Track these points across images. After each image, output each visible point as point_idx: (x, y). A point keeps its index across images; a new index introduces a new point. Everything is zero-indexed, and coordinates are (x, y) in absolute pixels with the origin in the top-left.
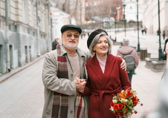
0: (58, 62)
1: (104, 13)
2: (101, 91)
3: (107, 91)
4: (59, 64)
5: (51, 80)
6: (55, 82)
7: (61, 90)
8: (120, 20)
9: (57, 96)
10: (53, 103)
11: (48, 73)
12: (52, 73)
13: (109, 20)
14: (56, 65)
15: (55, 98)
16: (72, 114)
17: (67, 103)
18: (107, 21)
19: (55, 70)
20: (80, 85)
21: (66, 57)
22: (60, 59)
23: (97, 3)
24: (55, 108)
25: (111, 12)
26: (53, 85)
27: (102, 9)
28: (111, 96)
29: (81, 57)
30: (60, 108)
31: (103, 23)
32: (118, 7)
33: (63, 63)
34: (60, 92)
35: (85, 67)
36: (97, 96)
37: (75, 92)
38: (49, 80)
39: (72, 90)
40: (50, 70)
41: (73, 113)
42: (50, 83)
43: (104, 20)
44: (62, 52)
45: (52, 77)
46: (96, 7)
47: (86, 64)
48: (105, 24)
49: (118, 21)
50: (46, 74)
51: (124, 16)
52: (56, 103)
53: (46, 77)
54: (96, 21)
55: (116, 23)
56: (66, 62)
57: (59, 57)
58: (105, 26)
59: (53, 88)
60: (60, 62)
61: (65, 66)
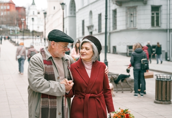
0: (44, 66)
1: (10, 22)
2: (87, 94)
3: (92, 95)
4: (46, 68)
5: (41, 82)
6: (44, 84)
7: (52, 92)
8: (24, 30)
9: (45, 99)
10: (42, 106)
11: (36, 76)
12: (40, 75)
13: (14, 29)
14: (43, 69)
15: (44, 101)
16: (60, 116)
17: (55, 105)
18: (12, 29)
19: (42, 73)
20: (69, 87)
21: (51, 60)
22: (45, 62)
23: (4, 13)
24: (44, 111)
25: (16, 22)
26: (43, 87)
27: (9, 19)
28: (95, 99)
29: (65, 61)
30: (49, 110)
31: (9, 31)
32: (23, 18)
33: (49, 66)
34: (50, 94)
35: (70, 70)
36: (82, 99)
37: (64, 93)
38: (39, 82)
39: (62, 91)
40: (38, 73)
41: (61, 114)
42: (40, 86)
43: (10, 29)
44: (47, 56)
45: (42, 80)
46: (2, 16)
47: (70, 67)
48: (11, 31)
49: (22, 30)
50: (35, 77)
51: (27, 26)
52: (45, 106)
53: (35, 79)
54: (3, 28)
55: (20, 31)
56: (52, 65)
57: (44, 61)
58: (11, 33)
59: (42, 90)
60: (47, 65)
61: (52, 69)
